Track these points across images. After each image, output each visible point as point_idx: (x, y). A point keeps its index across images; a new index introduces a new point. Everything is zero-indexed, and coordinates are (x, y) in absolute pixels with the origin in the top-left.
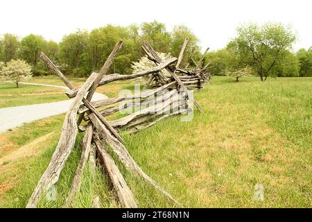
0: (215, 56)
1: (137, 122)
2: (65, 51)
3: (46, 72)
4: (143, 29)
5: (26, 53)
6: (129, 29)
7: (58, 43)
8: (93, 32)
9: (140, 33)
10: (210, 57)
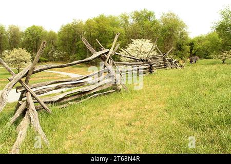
0: (205, 40)
1: (69, 99)
2: (62, 40)
3: (46, 59)
4: (133, 18)
5: (28, 42)
6: (120, 19)
7: (57, 32)
8: (87, 22)
9: (131, 21)
10: (199, 41)
